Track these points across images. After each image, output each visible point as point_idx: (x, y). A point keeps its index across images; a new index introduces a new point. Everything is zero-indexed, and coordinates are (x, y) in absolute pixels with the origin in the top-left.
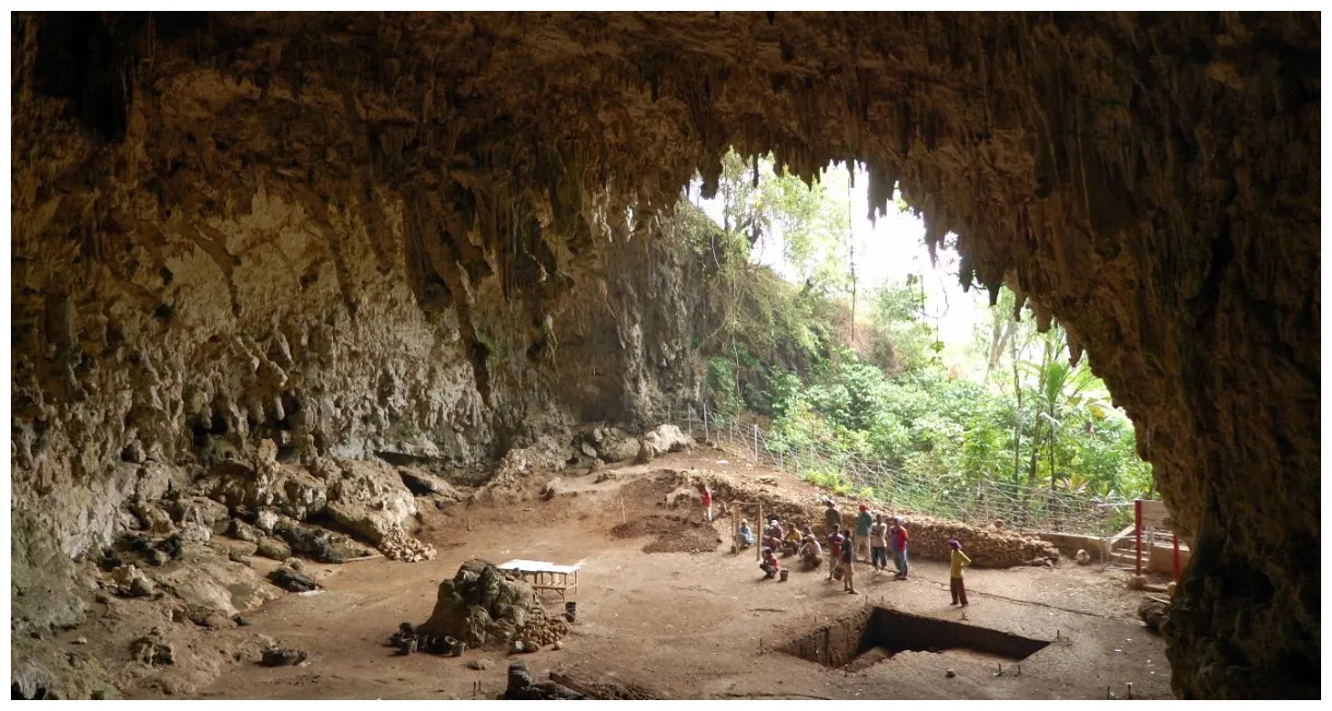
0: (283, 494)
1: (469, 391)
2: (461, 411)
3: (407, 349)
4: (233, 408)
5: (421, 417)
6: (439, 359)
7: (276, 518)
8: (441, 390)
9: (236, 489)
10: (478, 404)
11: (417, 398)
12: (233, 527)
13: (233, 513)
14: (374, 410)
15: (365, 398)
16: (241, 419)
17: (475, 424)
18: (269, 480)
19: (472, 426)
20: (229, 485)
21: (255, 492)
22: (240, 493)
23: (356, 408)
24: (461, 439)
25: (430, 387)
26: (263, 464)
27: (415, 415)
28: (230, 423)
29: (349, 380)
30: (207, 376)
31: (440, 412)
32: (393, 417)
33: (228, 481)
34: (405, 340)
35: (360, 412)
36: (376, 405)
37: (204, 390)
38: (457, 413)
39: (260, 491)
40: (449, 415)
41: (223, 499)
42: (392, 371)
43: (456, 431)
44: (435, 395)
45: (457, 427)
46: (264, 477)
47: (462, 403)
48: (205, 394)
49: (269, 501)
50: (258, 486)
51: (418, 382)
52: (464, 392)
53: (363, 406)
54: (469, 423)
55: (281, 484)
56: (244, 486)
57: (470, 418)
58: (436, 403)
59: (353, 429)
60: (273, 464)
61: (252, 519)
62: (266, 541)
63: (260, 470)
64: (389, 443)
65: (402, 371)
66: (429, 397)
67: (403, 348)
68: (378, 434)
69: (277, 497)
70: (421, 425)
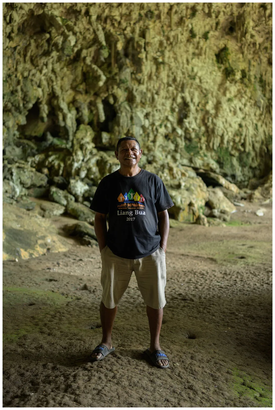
0: (95, 169)
1: (243, 124)
2: (237, 139)
3: (200, 81)
4: (64, 106)
5: (208, 141)
6: (224, 94)
7: (87, 187)
8: (224, 120)
9: (56, 163)
10: (250, 135)
11: (205, 125)
12: (48, 191)
13: (51, 183)
14: (174, 130)
15: (167, 119)
16: (69, 115)
17: (247, 150)
18: (84, 156)
19: (245, 151)
20: (50, 159)
21: (71, 165)
22: (59, 166)
23: (161, 126)
24: (235, 161)
25: (216, 116)
26: (79, 142)
27: (203, 139)
28: (61, 118)
29: (156, 96)
30: (41, 72)
31: (222, 137)
32: (188, 139)
33: (50, 156)
34: (199, 74)
35: (162, 130)
36: (175, 125)
37: (39, 86)
38: (234, 141)
39: (76, 165)
40: (228, 142)
41: (46, 171)
42: (188, 99)
43: (232, 155)
44: (220, 123)
45: (233, 152)
46: (79, 153)
47: (238, 134)
48: (40, 90)
49: (83, 174)
50: (73, 160)
51: (207, 112)
52: (240, 126)
53: (166, 126)
54: (242, 149)
55: (94, 161)
56: (64, 160)
57: (243, 145)
58: (220, 129)
59: (158, 144)
60: (88, 143)
61: (65, 186)
62: (73, 205)
63: (76, 147)
64: (184, 158)
65: (196, 100)
66: (214, 124)
67: (197, 80)
68: (176, 151)
69: (89, 170)
70: (208, 147)
